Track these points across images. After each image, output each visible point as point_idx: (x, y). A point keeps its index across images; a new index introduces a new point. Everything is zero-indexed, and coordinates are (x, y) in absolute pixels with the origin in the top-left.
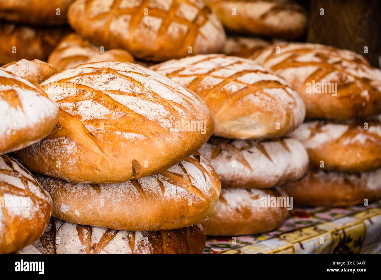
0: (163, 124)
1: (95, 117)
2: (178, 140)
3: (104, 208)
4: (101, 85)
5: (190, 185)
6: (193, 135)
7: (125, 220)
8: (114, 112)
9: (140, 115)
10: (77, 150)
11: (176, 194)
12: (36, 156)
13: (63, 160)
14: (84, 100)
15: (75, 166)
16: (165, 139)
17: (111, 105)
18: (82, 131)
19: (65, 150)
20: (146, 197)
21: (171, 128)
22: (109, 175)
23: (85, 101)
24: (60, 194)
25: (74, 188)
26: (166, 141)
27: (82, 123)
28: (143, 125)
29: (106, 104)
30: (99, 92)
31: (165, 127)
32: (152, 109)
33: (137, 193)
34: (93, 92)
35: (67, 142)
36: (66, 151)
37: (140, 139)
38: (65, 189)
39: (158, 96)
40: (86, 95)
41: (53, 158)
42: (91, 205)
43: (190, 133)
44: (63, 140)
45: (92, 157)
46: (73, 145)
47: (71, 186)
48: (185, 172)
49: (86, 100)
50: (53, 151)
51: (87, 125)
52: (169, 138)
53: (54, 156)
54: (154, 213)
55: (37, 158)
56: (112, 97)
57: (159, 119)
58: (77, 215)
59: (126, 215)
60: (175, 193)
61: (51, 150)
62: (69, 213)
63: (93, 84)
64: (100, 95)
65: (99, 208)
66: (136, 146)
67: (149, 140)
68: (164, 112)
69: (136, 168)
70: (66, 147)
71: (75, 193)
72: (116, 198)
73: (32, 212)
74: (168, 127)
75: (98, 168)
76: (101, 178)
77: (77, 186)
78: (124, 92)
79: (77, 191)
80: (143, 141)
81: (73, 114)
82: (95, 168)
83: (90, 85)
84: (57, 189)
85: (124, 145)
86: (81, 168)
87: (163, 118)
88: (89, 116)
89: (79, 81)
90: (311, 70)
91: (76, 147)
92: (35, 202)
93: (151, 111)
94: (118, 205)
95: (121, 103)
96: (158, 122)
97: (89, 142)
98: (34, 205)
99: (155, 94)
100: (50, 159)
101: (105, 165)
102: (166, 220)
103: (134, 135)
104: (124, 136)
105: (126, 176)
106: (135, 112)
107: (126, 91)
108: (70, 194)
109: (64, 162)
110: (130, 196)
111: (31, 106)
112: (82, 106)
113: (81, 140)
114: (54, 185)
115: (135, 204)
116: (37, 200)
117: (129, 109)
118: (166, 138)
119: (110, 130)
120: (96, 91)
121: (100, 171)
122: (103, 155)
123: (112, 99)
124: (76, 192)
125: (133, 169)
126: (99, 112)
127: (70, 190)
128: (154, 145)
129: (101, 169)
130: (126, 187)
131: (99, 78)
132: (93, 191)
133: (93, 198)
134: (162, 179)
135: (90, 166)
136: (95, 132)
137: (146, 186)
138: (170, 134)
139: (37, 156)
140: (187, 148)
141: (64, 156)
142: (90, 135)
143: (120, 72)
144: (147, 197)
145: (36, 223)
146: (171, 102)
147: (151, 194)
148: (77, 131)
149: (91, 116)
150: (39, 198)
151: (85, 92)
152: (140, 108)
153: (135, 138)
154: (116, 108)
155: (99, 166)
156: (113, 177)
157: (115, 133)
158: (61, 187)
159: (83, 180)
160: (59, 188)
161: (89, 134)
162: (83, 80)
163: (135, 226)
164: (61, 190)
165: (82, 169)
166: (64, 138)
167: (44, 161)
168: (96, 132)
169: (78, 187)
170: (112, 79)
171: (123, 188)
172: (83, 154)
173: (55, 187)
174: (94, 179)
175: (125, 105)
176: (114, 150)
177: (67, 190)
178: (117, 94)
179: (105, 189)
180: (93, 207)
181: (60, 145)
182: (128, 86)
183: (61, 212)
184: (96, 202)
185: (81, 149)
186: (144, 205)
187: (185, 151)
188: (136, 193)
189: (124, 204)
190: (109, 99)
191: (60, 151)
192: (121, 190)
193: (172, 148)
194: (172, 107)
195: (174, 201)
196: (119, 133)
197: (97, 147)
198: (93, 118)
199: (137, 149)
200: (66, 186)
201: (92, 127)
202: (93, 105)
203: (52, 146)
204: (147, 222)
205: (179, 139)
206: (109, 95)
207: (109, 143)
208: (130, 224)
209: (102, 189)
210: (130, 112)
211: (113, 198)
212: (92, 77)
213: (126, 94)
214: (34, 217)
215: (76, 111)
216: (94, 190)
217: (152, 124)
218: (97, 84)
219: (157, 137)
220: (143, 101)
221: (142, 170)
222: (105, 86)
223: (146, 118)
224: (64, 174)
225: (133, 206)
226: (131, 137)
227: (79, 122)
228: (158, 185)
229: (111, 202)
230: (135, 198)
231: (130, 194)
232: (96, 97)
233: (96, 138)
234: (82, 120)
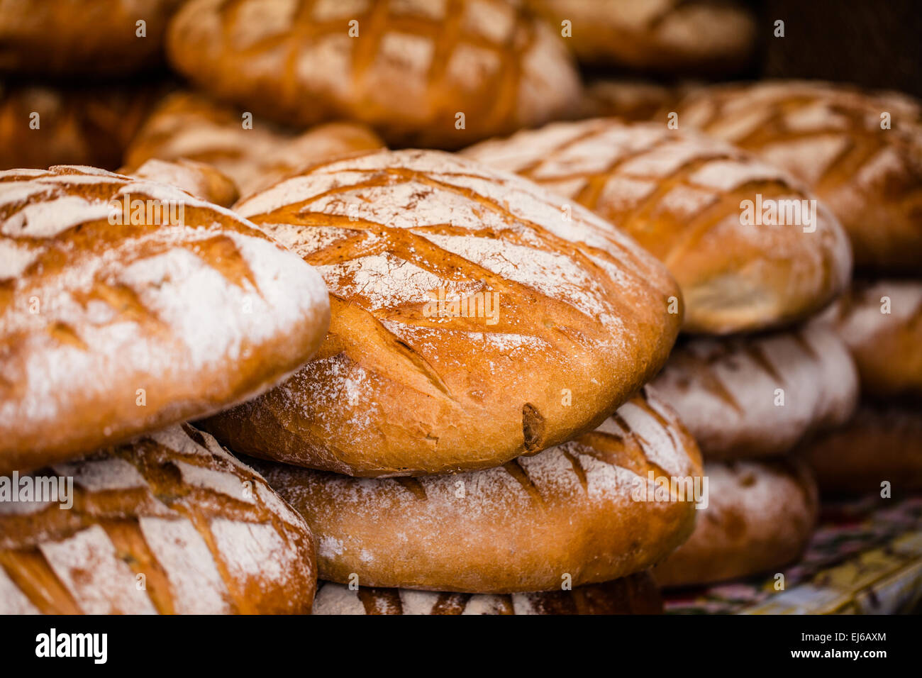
0: (581, 305)
1: (405, 300)
2: (624, 344)
3: (440, 537)
4: (397, 214)
5: (642, 462)
6: (653, 329)
7: (496, 565)
8: (451, 283)
9: (520, 285)
10: (371, 389)
11: (617, 488)
12: (256, 413)
13: (337, 418)
14: (365, 256)
15: (369, 431)
16: (594, 343)
17: (439, 264)
18: (377, 337)
19: (340, 391)
20: (543, 501)
21: (603, 315)
22: (463, 450)
23: (368, 258)
24: (316, 510)
25: (353, 492)
26: (598, 350)
27: (373, 317)
28: (534, 311)
29: (426, 262)
30: (399, 233)
31: (588, 313)
32: (544, 268)
33: (521, 493)
34: (381, 234)
35: (341, 370)
36: (342, 394)
37: (534, 350)
38: (329, 495)
39: (547, 232)
40: (364, 242)
41: (306, 414)
42: (404, 534)
43: (646, 324)
44: (330, 364)
45: (416, 406)
46: (360, 377)
47: (345, 488)
48: (626, 427)
49: (370, 254)
50: (305, 397)
51: (388, 320)
52: (602, 341)
53: (309, 410)
54: (567, 541)
55: (259, 417)
56: (438, 243)
57: (569, 292)
58: (367, 562)
59: (498, 551)
60: (613, 486)
61: (299, 394)
62: (344, 559)
63: (376, 212)
64: (405, 240)
65: (427, 539)
66: (528, 368)
67: (557, 349)
68: (576, 273)
69: (531, 426)
70: (340, 384)
71: (358, 505)
72: (468, 510)
73: (283, 562)
74: (596, 312)
75: (433, 434)
76: (442, 460)
77: (361, 485)
78: (464, 229)
79: (362, 500)
80: (543, 354)
81: (345, 293)
82: (426, 433)
83: (370, 215)
84: (306, 498)
85: (495, 367)
86: (388, 437)
87: (578, 288)
88: (389, 297)
89: (335, 208)
90: (829, 148)
91: (369, 382)
92: (284, 537)
93: (543, 273)
94: (477, 528)
95: (464, 256)
96: (568, 300)
97: (401, 367)
98: (284, 545)
99: (538, 229)
100: (297, 418)
101: (452, 424)
102: (596, 557)
103: (517, 339)
104: (493, 344)
105: (509, 450)
106: (506, 277)
107: (468, 225)
108: (345, 508)
109: (340, 424)
110: (503, 501)
111: (276, 278)
112: (364, 272)
113: (378, 363)
114: (296, 488)
115: (520, 522)
116: (288, 530)
117: (489, 271)
118: (597, 340)
119: (453, 330)
120: (389, 230)
121: (439, 441)
122: (445, 397)
123: (437, 247)
124: (359, 503)
125: (525, 430)
126: (413, 285)
127: (342, 499)
128: (572, 361)
129: (440, 436)
130: (491, 480)
131: (387, 196)
132: (405, 497)
133: (407, 514)
134: (576, 450)
135: (412, 429)
136: (413, 339)
137: (540, 472)
138: (602, 329)
139: (259, 413)
140: (646, 365)
141: (337, 408)
142: (400, 346)
143: (436, 177)
144: (546, 500)
145: (297, 594)
146: (581, 245)
147: (556, 492)
148: (366, 340)
149: (395, 297)
150: (289, 525)
151: (362, 235)
152: (516, 266)
153: (521, 346)
154: (454, 271)
155: (435, 428)
156: (475, 453)
157: (467, 337)
158: (317, 492)
159: (391, 469)
160: (312, 493)
161: (397, 344)
162: (345, 203)
163: (521, 579)
164: (317, 499)
165: (390, 439)
166: (332, 361)
167: (280, 426)
168: (416, 338)
169: (364, 488)
170: (422, 196)
171: (484, 481)
172: (391, 399)
173: (298, 492)
174: (422, 462)
175: (476, 262)
176: (473, 382)
177: (334, 497)
178: (445, 234)
179: (437, 488)
180: (409, 539)
181: (324, 380)
182: (469, 210)
183: (321, 557)
184: (416, 523)
185: (383, 386)
186: (543, 523)
187: (641, 371)
188: (518, 491)
189: (490, 523)
190: (430, 248)
191: (324, 395)
192: (479, 488)
193: (615, 367)
194: (588, 259)
195: (612, 507)
196: (478, 336)
197: (425, 378)
198: (400, 302)
199: (531, 375)
200: (331, 487)
201: (402, 325)
202: (391, 266)
203: (299, 383)
204: (552, 567)
205: (626, 342)
206: (428, 238)
207: (455, 365)
208: (509, 575)
209: (430, 488)
210: (493, 280)
211: (461, 511)
212: (366, 193)
213: (469, 233)
214: (290, 576)
215: (349, 286)
216: (407, 494)
217: (554, 307)
218: (385, 211)
219: (576, 341)
220: (516, 247)
221: (548, 430)
222: (409, 214)
223: (538, 293)
224: (340, 454)
225: (515, 528)
226: (511, 345)
227: (364, 315)
228: (570, 466)
229: (457, 520)
230: (517, 505)
231: (503, 495)
232: (394, 245)
233: (419, 355)
234: (371, 308)
